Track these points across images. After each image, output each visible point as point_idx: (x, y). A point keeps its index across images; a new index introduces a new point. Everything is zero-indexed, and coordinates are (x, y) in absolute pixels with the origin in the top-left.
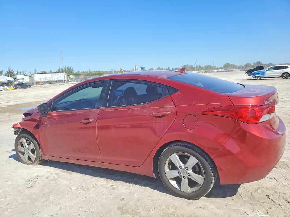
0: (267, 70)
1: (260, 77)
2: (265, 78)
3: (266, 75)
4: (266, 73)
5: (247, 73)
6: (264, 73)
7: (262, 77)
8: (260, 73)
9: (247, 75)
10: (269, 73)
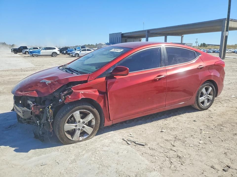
0: (41, 50)
1: (36, 55)
2: (40, 55)
3: (41, 54)
4: (41, 52)
5: (13, 52)
6: (39, 52)
7: (38, 55)
8: (36, 51)
9: (14, 53)
10: (43, 52)
